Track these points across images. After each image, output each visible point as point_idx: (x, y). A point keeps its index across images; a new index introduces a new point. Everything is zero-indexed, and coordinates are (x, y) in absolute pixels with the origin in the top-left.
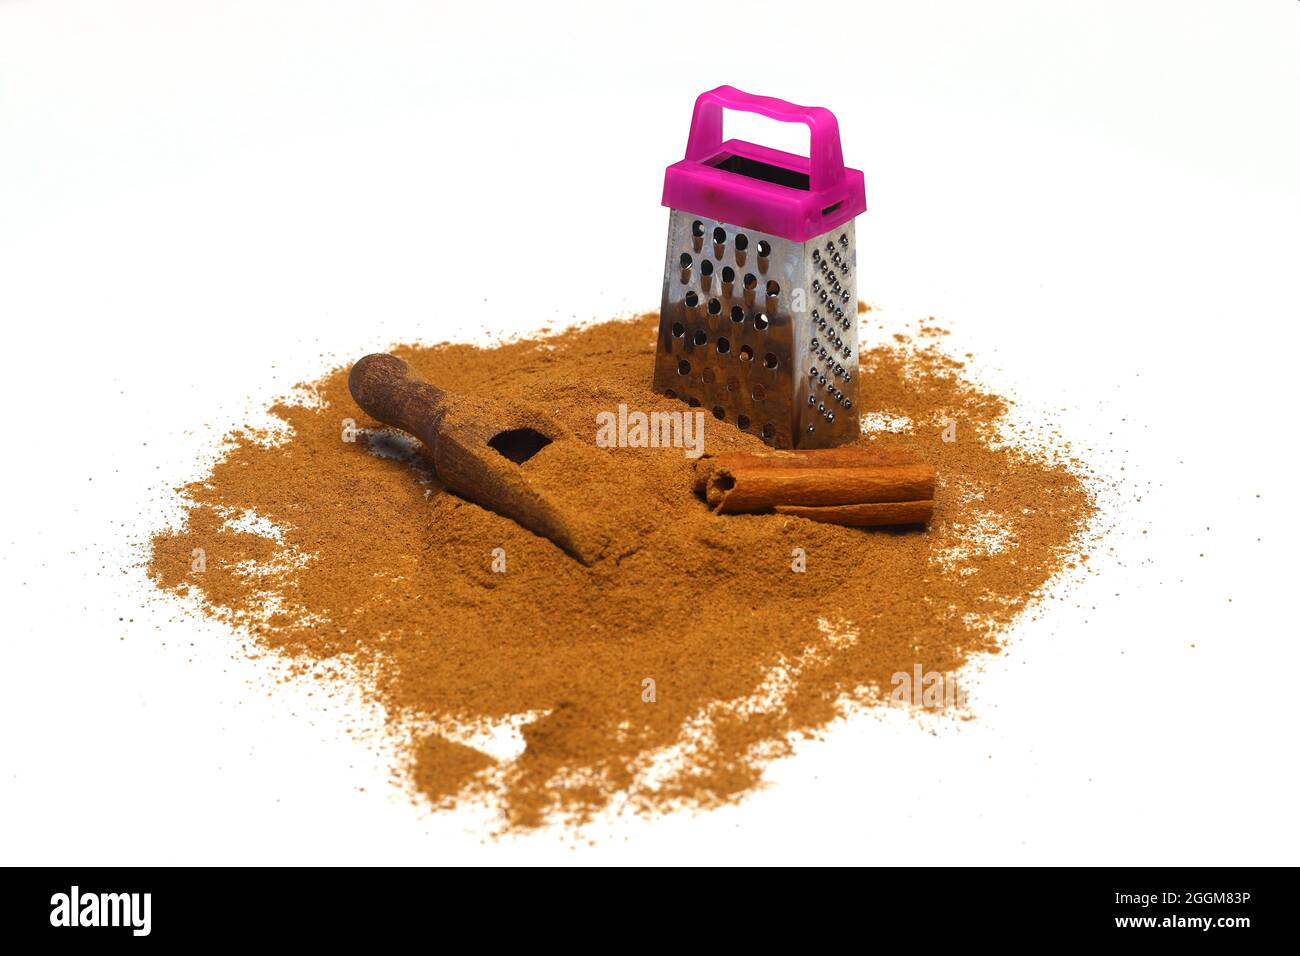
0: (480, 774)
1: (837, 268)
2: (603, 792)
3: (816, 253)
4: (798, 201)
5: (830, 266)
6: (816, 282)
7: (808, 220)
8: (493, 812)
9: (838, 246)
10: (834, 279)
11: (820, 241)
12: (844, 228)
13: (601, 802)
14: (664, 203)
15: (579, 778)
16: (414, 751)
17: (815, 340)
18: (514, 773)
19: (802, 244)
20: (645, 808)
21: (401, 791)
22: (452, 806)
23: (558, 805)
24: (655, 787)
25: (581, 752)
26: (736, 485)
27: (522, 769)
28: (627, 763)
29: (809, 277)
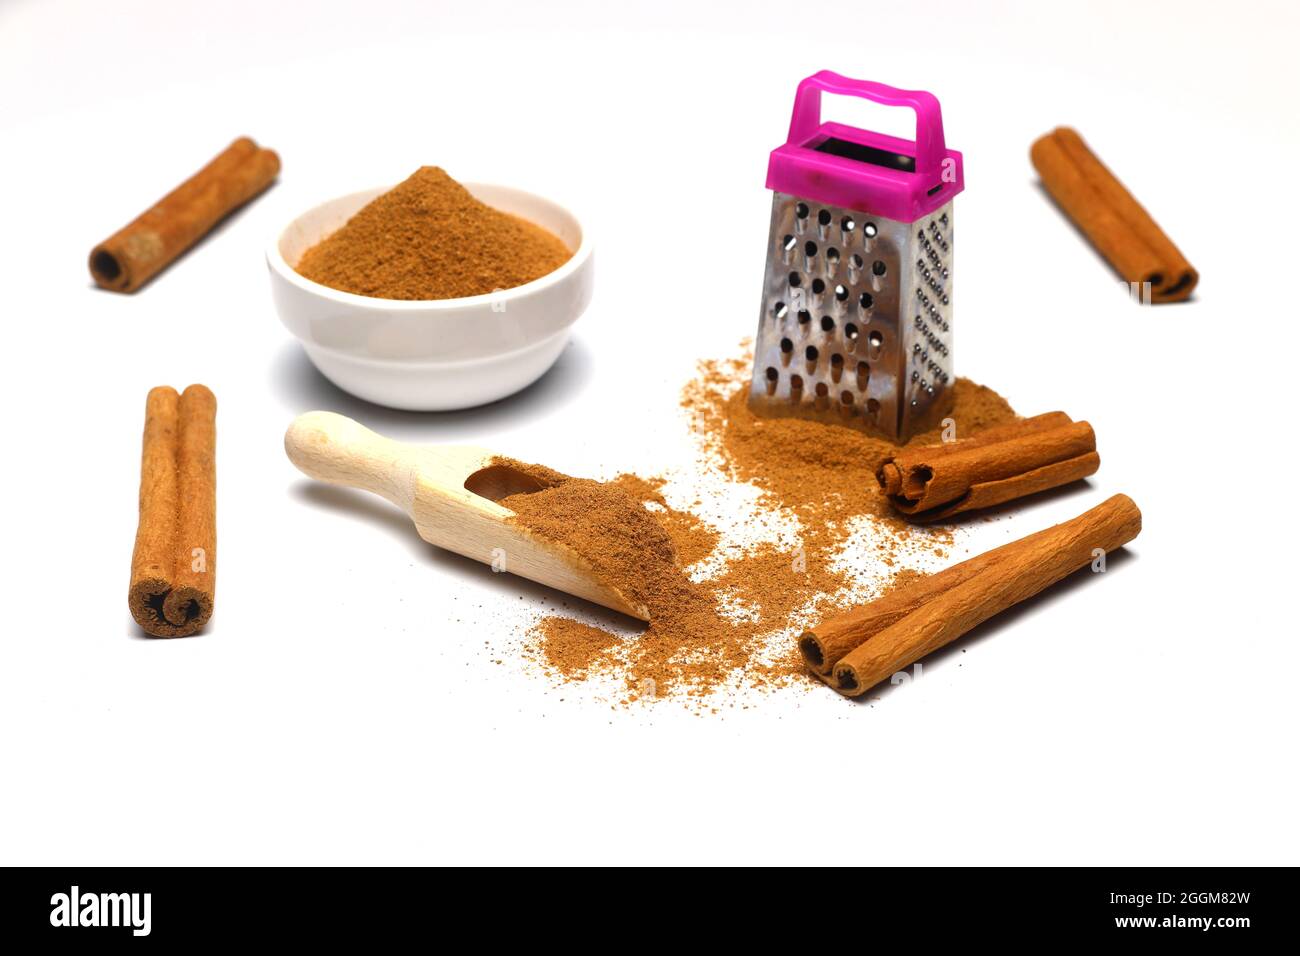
0: (606, 651)
1: (938, 245)
2: (722, 669)
3: (921, 234)
4: (906, 184)
5: (934, 245)
6: (921, 261)
7: (916, 202)
8: (621, 683)
9: (940, 225)
10: (937, 257)
11: (924, 223)
12: (944, 208)
13: (720, 677)
14: (767, 186)
15: (697, 657)
16: (545, 631)
17: (918, 317)
18: (637, 651)
19: (909, 224)
20: (761, 682)
21: (536, 664)
22: (582, 679)
23: (680, 679)
24: (770, 665)
25: (699, 634)
26: (934, 474)
27: (646, 647)
28: (741, 644)
29: (915, 256)
